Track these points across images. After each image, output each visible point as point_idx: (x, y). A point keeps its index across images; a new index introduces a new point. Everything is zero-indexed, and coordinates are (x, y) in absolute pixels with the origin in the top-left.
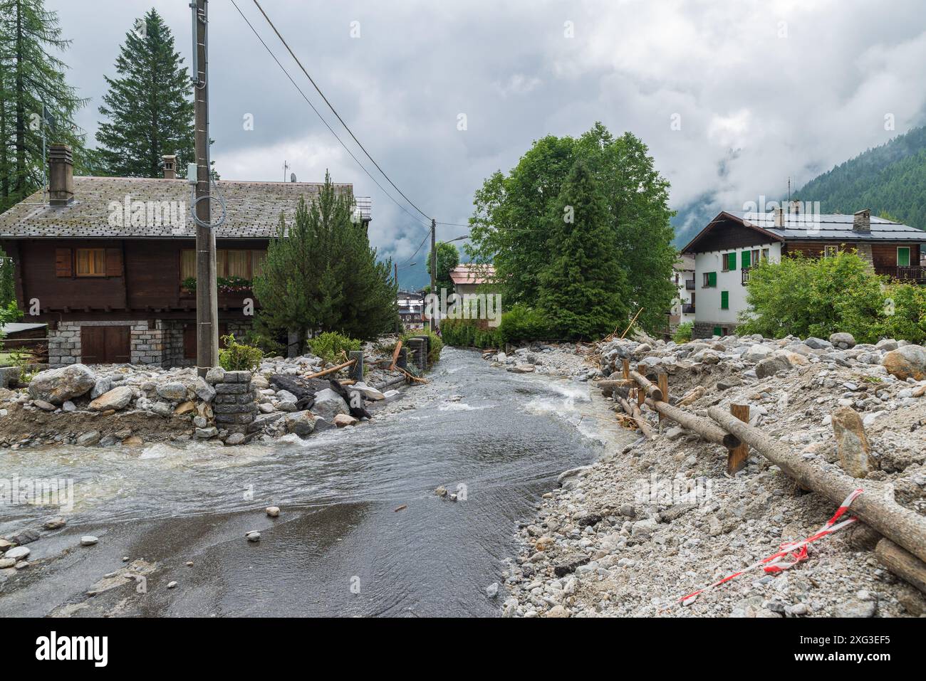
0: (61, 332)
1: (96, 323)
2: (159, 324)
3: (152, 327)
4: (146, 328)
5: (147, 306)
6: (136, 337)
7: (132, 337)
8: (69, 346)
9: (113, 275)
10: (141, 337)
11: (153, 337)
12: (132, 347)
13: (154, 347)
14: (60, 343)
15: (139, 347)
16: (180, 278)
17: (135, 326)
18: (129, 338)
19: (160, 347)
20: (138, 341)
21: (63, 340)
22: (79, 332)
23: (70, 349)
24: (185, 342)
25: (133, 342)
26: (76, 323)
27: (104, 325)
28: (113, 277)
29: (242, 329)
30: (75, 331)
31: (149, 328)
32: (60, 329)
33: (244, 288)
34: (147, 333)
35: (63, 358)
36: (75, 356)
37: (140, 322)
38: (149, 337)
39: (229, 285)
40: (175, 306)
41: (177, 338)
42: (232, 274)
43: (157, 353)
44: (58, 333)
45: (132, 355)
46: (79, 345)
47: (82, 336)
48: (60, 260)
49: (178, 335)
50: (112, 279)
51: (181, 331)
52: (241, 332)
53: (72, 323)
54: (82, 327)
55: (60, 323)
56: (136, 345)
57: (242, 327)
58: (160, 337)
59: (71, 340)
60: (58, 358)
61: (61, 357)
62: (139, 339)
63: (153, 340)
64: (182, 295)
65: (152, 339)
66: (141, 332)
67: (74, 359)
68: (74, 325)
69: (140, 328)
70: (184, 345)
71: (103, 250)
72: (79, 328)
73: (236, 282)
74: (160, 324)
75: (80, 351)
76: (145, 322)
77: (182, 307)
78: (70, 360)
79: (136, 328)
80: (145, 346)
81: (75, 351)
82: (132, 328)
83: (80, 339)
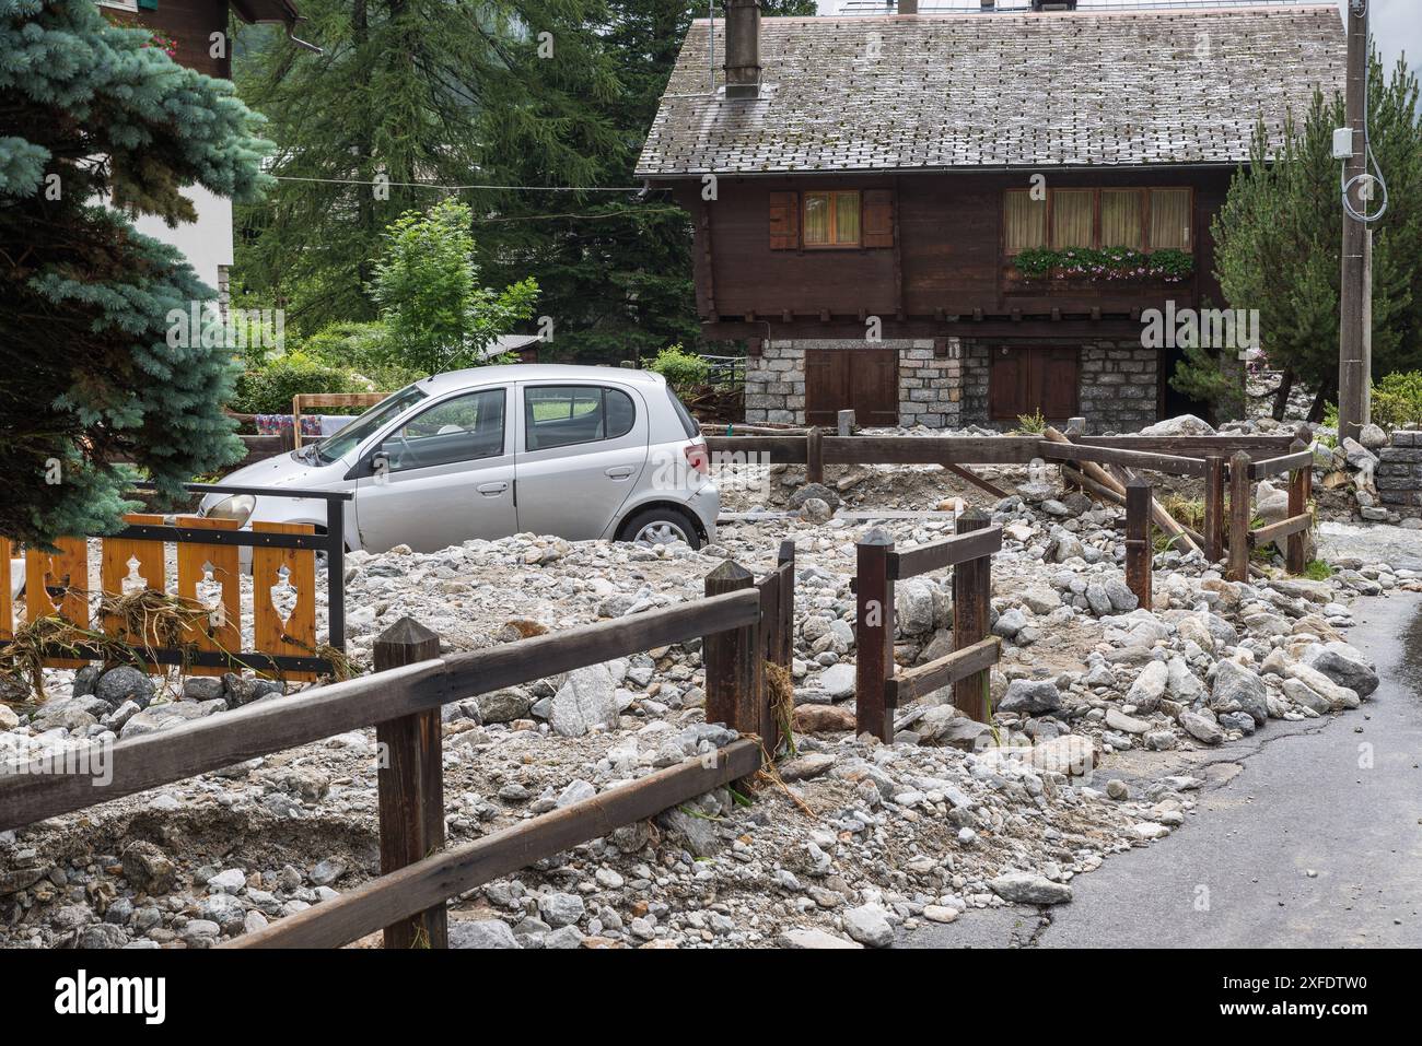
0: (769, 360)
1: (834, 344)
2: (955, 346)
3: (941, 353)
4: (930, 354)
5: (940, 309)
6: (911, 373)
7: (902, 372)
8: (783, 390)
9: (876, 244)
10: (919, 374)
11: (944, 373)
12: (902, 394)
13: (943, 394)
14: (766, 383)
15: (915, 394)
16: (1003, 250)
17: (908, 350)
18: (896, 375)
19: (956, 394)
20: (914, 382)
21: (772, 376)
22: (802, 362)
23: (785, 396)
24: (992, 385)
25: (904, 383)
26: (797, 342)
27: (849, 347)
28: (874, 249)
29: (1113, 360)
30: (794, 359)
31: (936, 354)
32: (766, 355)
33: (1140, 271)
34: (932, 364)
35: (772, 414)
36: (794, 411)
37: (918, 343)
38: (935, 374)
39: (1111, 265)
40: (993, 310)
41: (976, 376)
42: (1108, 240)
43: (949, 408)
44: (763, 363)
45: (902, 411)
46: (801, 388)
47: (808, 369)
48: (776, 217)
49: (979, 371)
50: (872, 253)
51: (985, 363)
52: (1109, 366)
53: (790, 342)
54: (808, 351)
55: (766, 344)
56: (909, 389)
57: (1112, 355)
58: (956, 373)
59: (787, 377)
60: (763, 413)
61: (767, 410)
62: (915, 377)
63: (943, 381)
64: (1008, 286)
65: (940, 377)
66: (920, 364)
67: (791, 416)
68: (793, 347)
69: (917, 352)
70: (990, 390)
71: (856, 194)
72: (801, 354)
73: (1127, 260)
74: (957, 347)
75: (802, 400)
76: (929, 343)
77: (1007, 311)
78: (784, 417)
79: (910, 355)
80: (926, 393)
81: (794, 399)
82: (902, 353)
83: (802, 376)
